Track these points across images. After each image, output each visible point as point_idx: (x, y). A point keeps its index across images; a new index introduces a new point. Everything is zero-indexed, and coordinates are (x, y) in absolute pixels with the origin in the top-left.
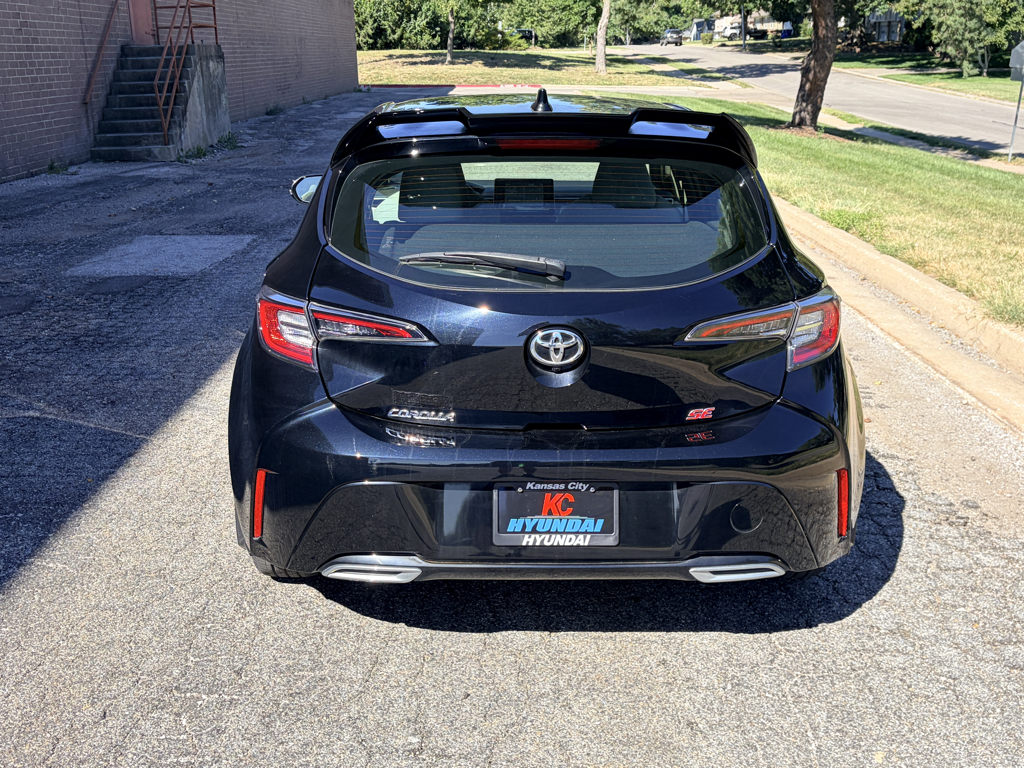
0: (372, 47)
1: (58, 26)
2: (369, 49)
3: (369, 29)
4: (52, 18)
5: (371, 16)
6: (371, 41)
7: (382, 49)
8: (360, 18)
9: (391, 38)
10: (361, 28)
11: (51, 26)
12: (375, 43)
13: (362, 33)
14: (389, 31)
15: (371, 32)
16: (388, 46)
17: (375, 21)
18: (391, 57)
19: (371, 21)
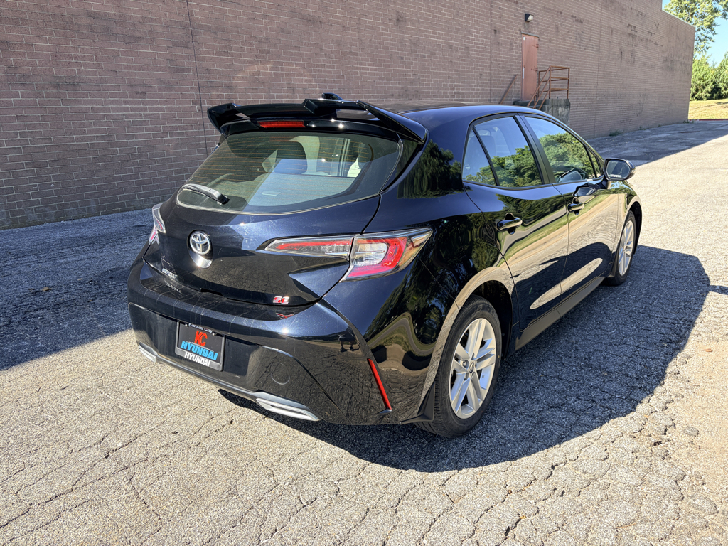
0: (710, 98)
1: (476, 93)
2: (707, 99)
3: (709, 88)
4: (474, 90)
5: (712, 81)
6: (709, 95)
7: (716, 99)
8: (704, 83)
9: (723, 93)
10: (704, 88)
11: (472, 93)
12: (712, 96)
13: (704, 91)
14: (723, 88)
15: (710, 90)
16: (720, 97)
17: (714, 83)
18: (719, 103)
19: (711, 84)
